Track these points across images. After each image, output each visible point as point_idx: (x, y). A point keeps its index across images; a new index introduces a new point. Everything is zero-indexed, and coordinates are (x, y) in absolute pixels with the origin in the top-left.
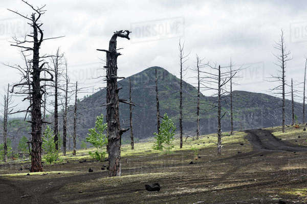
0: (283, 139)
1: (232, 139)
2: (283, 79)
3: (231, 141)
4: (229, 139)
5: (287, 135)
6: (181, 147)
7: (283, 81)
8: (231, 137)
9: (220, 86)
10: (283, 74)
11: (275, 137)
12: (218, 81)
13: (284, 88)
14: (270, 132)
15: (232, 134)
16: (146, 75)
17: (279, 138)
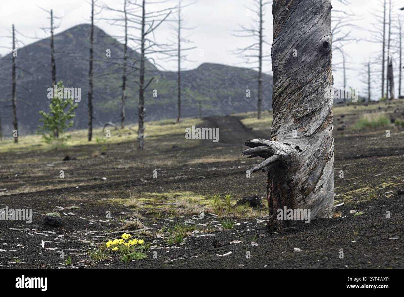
0: (255, 129)
1: (177, 128)
2: (260, 32)
3: (173, 131)
4: (172, 128)
5: (264, 123)
6: (90, 139)
7: (261, 37)
8: (176, 125)
9: (144, 35)
10: (261, 25)
11: (243, 126)
12: (140, 26)
13: (261, 47)
14: (239, 119)
15: (178, 121)
16: (71, 36)
17: (250, 127)
